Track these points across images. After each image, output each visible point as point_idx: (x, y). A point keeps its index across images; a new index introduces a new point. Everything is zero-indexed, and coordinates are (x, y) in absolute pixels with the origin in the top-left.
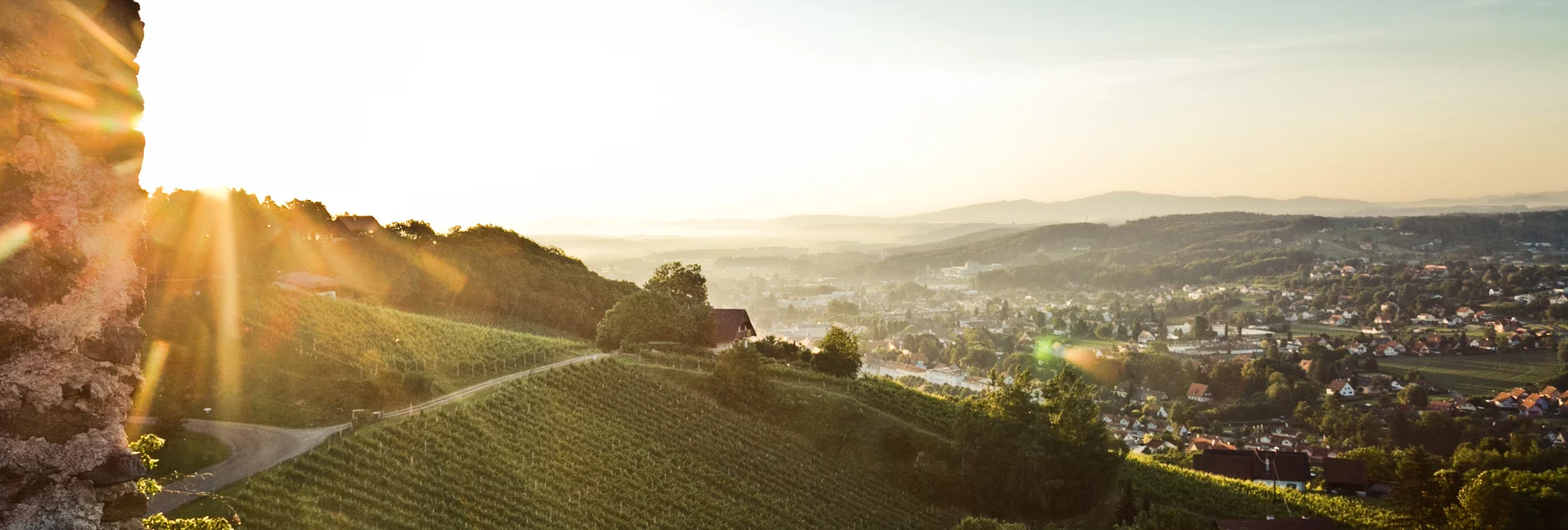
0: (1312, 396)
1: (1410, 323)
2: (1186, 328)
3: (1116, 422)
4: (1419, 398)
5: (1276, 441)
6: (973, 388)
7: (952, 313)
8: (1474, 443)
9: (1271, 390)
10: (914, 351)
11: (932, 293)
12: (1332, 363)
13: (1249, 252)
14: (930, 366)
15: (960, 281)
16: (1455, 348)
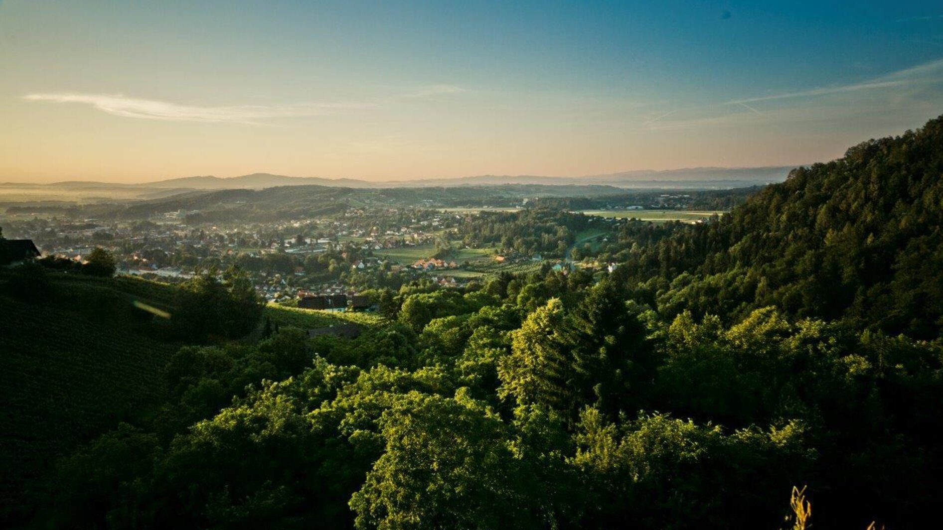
0: (347, 269)
1: (384, 235)
2: (293, 241)
3: (262, 288)
4: (388, 267)
5: (333, 290)
6: (186, 277)
7: (172, 238)
8: (408, 283)
9: (331, 268)
10: (149, 259)
11: (159, 226)
12: (355, 254)
13: (319, 204)
14: (159, 267)
15: (175, 220)
16: (400, 245)
